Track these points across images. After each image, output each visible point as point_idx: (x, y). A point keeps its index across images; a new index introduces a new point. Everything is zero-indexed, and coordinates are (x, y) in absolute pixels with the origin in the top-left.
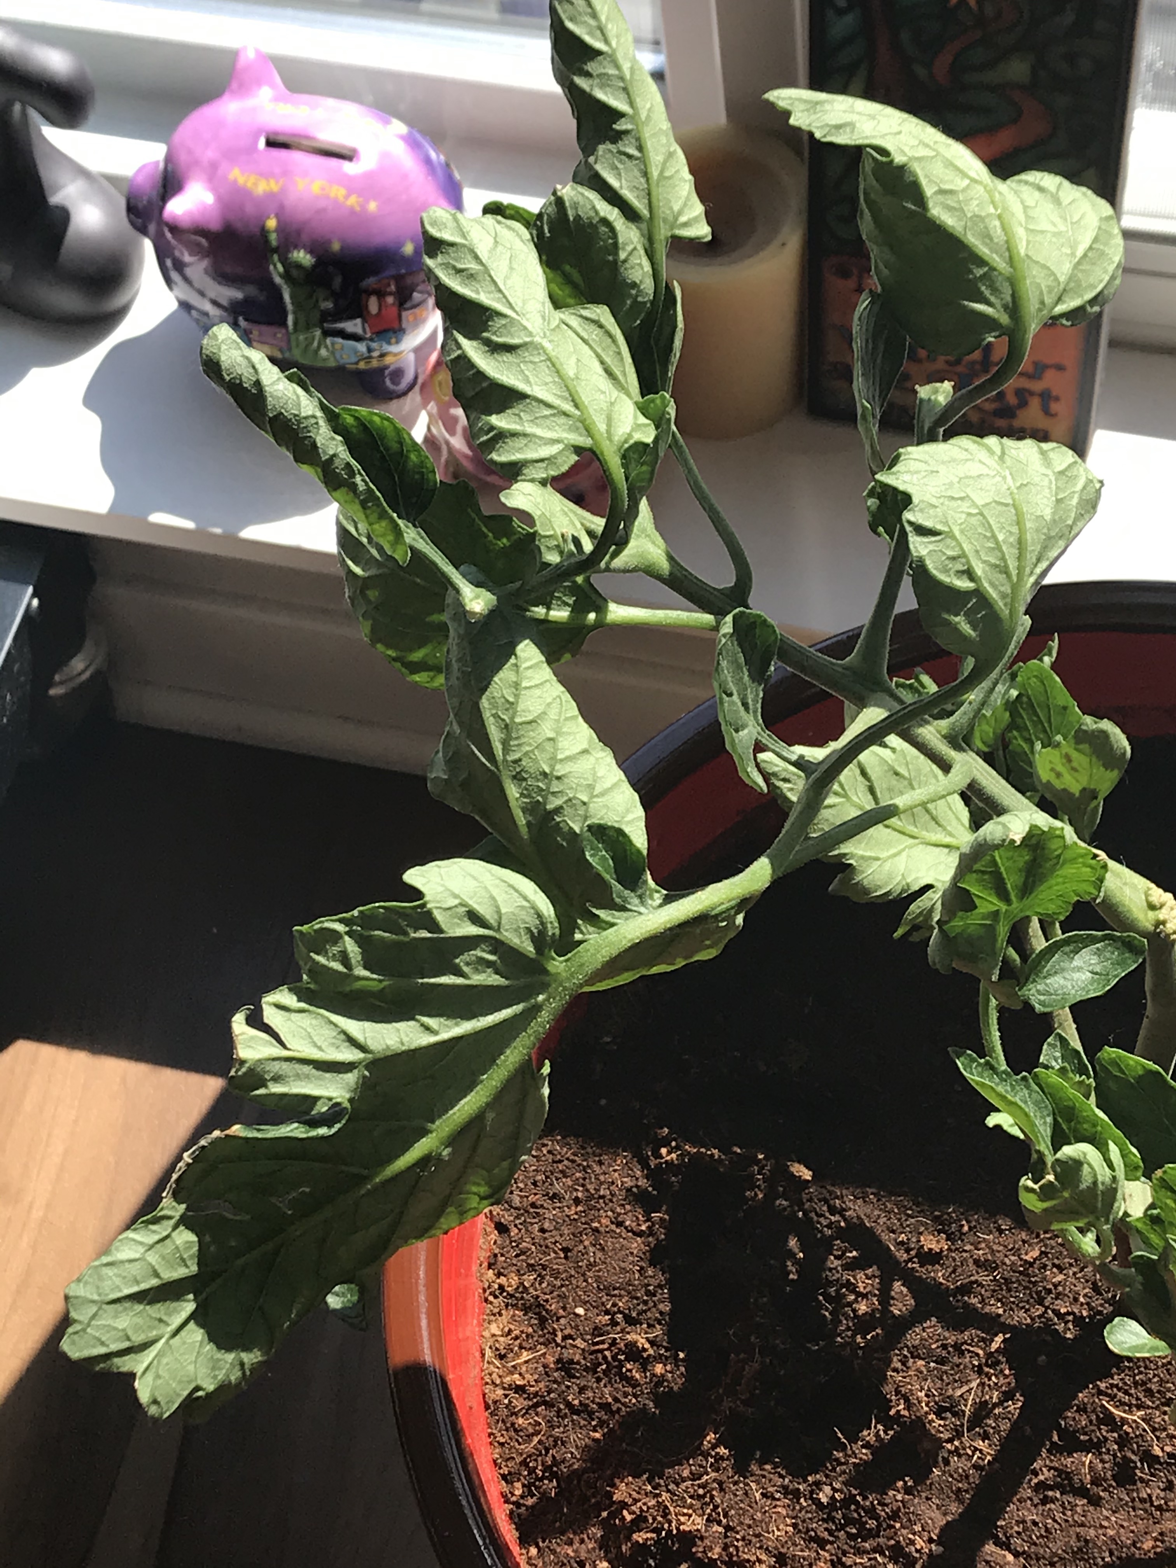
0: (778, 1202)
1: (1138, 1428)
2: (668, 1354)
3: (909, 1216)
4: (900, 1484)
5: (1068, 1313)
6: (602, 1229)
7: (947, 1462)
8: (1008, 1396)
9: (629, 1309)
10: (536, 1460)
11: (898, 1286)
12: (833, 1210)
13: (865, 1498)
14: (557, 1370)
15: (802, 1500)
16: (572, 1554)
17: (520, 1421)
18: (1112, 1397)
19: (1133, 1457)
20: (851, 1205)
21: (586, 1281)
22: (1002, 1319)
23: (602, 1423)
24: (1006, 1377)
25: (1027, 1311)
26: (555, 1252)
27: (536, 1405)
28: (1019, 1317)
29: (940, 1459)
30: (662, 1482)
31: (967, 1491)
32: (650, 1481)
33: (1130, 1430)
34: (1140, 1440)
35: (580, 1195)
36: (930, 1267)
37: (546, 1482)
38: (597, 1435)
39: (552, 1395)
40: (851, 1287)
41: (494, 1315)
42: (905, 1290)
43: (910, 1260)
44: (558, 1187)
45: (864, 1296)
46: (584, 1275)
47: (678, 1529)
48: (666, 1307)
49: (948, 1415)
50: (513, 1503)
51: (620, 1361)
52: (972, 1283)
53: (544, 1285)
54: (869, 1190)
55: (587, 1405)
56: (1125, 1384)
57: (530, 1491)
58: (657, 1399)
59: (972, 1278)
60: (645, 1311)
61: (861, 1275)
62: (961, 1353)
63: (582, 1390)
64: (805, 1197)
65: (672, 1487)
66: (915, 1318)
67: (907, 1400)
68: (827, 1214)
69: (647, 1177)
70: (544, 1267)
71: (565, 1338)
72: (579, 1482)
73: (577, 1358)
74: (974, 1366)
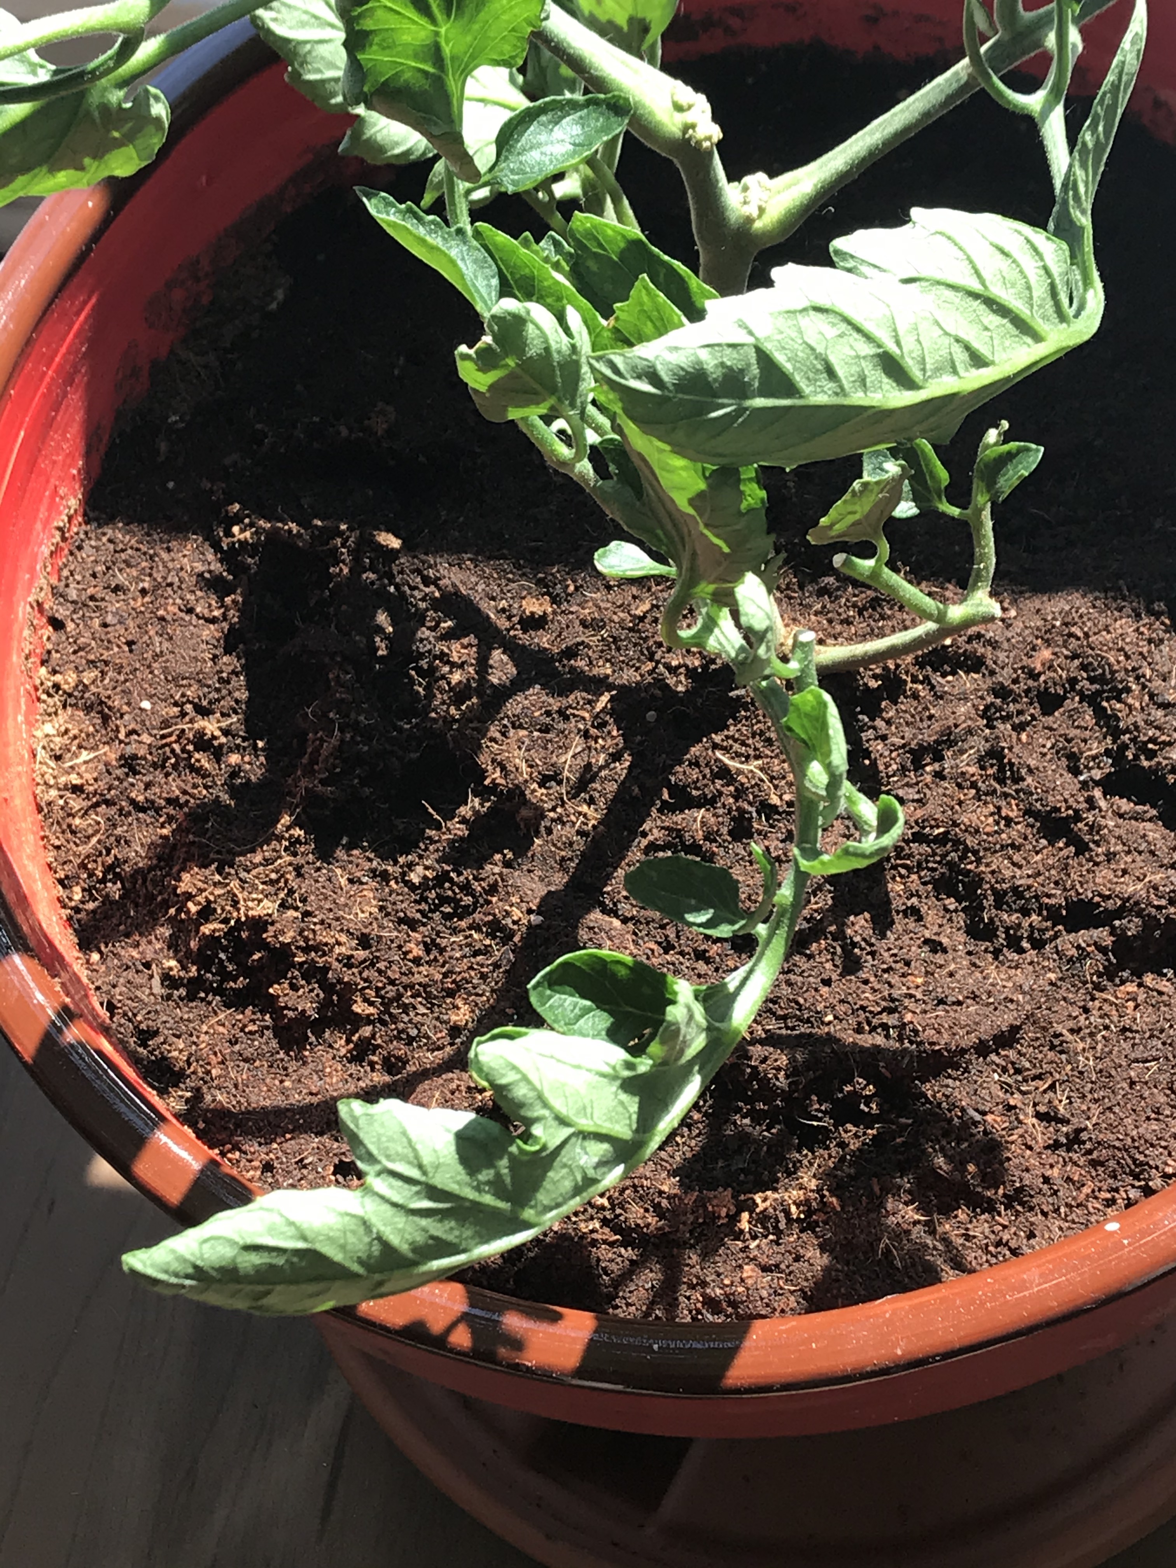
0: (364, 576)
1: (753, 777)
2: (246, 744)
3: (509, 580)
4: (498, 857)
5: (679, 666)
6: (169, 618)
7: (549, 831)
8: (616, 757)
9: (199, 698)
10: (95, 861)
11: (497, 656)
12: (427, 581)
13: (460, 874)
14: (121, 766)
15: (392, 883)
16: (137, 956)
17: (77, 821)
18: (726, 750)
19: (750, 809)
20: (446, 573)
21: (151, 672)
22: (611, 680)
23: (170, 819)
24: (613, 738)
25: (637, 669)
26: (119, 646)
27: (97, 805)
28: (629, 676)
29: (542, 829)
30: (233, 871)
31: (571, 859)
32: (219, 870)
33: (745, 780)
34: (756, 789)
35: (146, 585)
36: (533, 633)
37: (109, 885)
38: (165, 832)
39: (113, 792)
40: (443, 657)
41: (50, 715)
42: (505, 658)
43: (512, 628)
44: (121, 579)
45: (461, 666)
46: (149, 667)
47: (246, 916)
48: (243, 695)
49: (553, 783)
50: (72, 908)
51: (189, 752)
52: (579, 644)
53: (106, 681)
54: (466, 556)
55: (153, 802)
56: (742, 734)
57: (91, 895)
58: (233, 790)
59: (579, 640)
60: (218, 700)
61: (456, 646)
62: (566, 718)
63: (148, 786)
64: (395, 570)
65: (243, 875)
66: (517, 686)
67: (503, 768)
68: (421, 586)
69: (221, 561)
70: (106, 663)
71: (130, 733)
72: (144, 881)
73: (141, 753)
74: (579, 730)
